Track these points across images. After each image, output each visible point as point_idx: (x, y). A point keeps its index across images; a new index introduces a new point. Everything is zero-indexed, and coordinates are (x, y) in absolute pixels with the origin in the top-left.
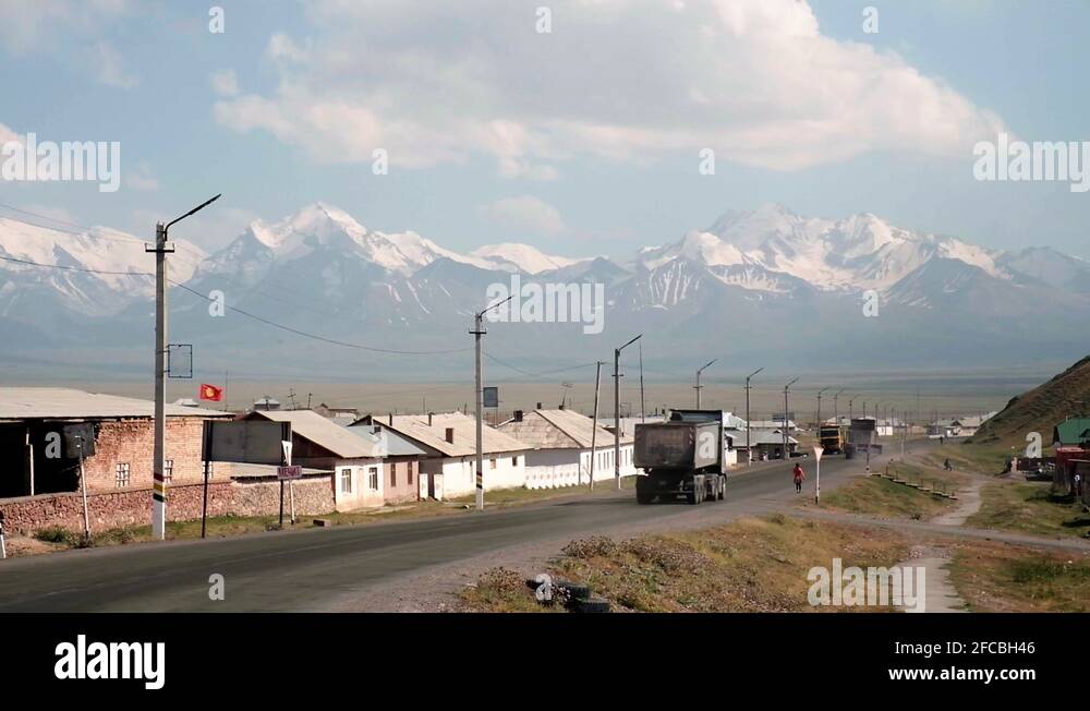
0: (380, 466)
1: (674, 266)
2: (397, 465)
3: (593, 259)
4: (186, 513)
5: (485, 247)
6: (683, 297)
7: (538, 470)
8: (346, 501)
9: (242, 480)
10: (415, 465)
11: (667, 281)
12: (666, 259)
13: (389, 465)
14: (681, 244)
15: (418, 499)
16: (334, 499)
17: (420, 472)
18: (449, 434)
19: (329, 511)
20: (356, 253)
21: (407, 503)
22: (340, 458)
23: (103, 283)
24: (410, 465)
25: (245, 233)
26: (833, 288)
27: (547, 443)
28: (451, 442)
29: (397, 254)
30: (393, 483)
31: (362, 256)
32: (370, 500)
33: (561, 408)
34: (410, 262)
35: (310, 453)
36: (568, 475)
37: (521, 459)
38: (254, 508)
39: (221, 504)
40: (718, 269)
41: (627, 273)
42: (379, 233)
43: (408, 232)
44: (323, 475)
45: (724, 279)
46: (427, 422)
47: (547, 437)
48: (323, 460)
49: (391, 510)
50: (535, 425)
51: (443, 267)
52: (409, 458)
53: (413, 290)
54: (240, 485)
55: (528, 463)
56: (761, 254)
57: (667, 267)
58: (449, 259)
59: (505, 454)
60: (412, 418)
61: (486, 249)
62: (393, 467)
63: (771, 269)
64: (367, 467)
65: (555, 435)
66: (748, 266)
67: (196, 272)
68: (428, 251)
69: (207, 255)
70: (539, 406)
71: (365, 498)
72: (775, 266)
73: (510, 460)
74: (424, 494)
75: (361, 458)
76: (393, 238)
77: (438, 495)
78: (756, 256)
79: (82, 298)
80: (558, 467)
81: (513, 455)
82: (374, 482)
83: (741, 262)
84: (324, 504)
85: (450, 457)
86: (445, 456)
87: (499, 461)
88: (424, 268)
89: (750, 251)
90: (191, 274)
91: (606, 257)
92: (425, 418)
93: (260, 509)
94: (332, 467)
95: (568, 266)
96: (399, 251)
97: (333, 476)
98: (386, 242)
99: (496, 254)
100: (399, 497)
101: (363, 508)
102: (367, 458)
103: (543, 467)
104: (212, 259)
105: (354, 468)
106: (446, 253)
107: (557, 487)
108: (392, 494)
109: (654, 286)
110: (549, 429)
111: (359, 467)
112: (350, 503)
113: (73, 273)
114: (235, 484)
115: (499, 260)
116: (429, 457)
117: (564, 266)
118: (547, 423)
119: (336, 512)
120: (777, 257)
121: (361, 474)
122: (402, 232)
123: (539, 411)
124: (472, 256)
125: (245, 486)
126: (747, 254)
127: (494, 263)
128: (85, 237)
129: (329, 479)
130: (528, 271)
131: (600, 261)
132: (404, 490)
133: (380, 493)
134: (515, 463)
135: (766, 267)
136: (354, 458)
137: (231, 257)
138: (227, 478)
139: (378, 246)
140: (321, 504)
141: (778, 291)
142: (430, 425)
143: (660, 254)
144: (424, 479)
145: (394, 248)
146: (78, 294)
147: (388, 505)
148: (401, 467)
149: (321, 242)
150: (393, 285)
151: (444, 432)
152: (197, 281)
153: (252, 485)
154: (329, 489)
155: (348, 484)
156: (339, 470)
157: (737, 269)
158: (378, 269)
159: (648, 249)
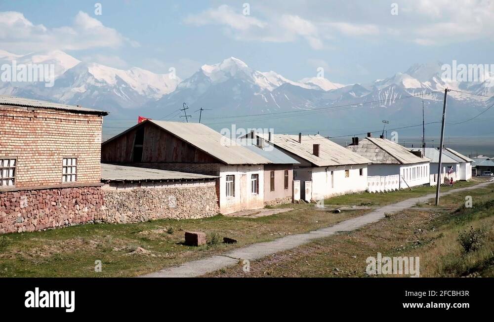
0: (261, 173)
1: (390, 89)
2: (276, 172)
3: (353, 84)
4: (35, 222)
5: (305, 79)
6: (394, 102)
7: (376, 179)
8: (229, 205)
9: (115, 183)
10: (291, 172)
11: (387, 95)
12: (386, 86)
13: (269, 172)
14: (393, 78)
15: (293, 202)
16: (218, 202)
17: (294, 179)
18: (316, 149)
19: (213, 214)
20: (248, 80)
21: (284, 206)
22: (224, 164)
23: (136, 92)
24: (286, 173)
25: (198, 71)
26: (462, 99)
27: (377, 160)
28: (317, 156)
29: (266, 81)
30: (272, 188)
31: (251, 82)
32: (252, 203)
33: (382, 137)
34: (272, 85)
35: (196, 160)
36: (393, 182)
37: (365, 170)
38: (130, 213)
39: (86, 210)
40: (410, 90)
41: (369, 91)
42: (258, 72)
43: (272, 72)
44: (207, 180)
45: (413, 94)
46: (298, 140)
47: (377, 156)
48: (209, 166)
49: (269, 213)
50: (367, 147)
51: (287, 87)
52: (285, 167)
53: (273, 97)
54: (113, 189)
55: (370, 174)
56: (430, 83)
57: (386, 89)
58: (289, 83)
59: (355, 166)
60: (287, 136)
61: (305, 80)
62: (272, 174)
63: (434, 90)
64: (249, 174)
65: (382, 154)
66: (424, 89)
67: (177, 88)
68: (280, 80)
69: (182, 80)
70: (369, 135)
71: (247, 202)
72: (436, 89)
73: (358, 171)
74: (297, 197)
75: (244, 165)
76: (264, 74)
77: (308, 198)
78: (427, 84)
79: (127, 98)
80: (388, 177)
81: (360, 166)
82: (256, 187)
83: (420, 87)
84: (208, 207)
85: (318, 167)
86: (314, 166)
87: (351, 171)
88: (278, 88)
89: (424, 82)
90: (175, 89)
91: (359, 84)
92: (297, 137)
93: (137, 214)
94: (216, 173)
95: (342, 88)
96: (267, 80)
97: (217, 181)
98: (261, 76)
99: (310, 82)
100: (277, 201)
101: (245, 211)
102: (250, 165)
103: (379, 177)
104: (184, 82)
105: (238, 174)
106: (288, 81)
107: (387, 191)
108: (271, 197)
109: (381, 97)
110: (377, 150)
111: (242, 173)
112: (233, 207)
113: (124, 88)
114: (106, 188)
115: (311, 84)
116: (301, 167)
117: (341, 87)
118: (376, 146)
119: (220, 215)
120: (437, 85)
121: (244, 179)
122: (269, 71)
123: (369, 138)
124: (299, 82)
125: (120, 190)
126: (423, 83)
127: (310, 86)
128: (129, 71)
129: (213, 184)
130: (324, 89)
131: (356, 85)
132: (281, 194)
133: (261, 197)
134: (361, 174)
135: (432, 89)
136: (238, 165)
137: (193, 81)
138: (97, 182)
139: (258, 77)
140: (204, 207)
141: (437, 100)
142: (300, 142)
143: (384, 83)
144: (297, 184)
145: (265, 78)
146: (126, 96)
147: (267, 207)
148: (279, 174)
149: (232, 75)
150: (264, 95)
151: (312, 148)
152: (177, 92)
153: (129, 189)
154: (214, 194)
155: (232, 189)
156: (223, 175)
157: (418, 90)
158: (257, 88)
159: (378, 81)
